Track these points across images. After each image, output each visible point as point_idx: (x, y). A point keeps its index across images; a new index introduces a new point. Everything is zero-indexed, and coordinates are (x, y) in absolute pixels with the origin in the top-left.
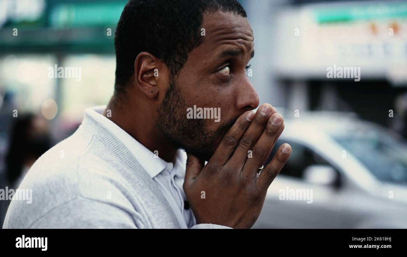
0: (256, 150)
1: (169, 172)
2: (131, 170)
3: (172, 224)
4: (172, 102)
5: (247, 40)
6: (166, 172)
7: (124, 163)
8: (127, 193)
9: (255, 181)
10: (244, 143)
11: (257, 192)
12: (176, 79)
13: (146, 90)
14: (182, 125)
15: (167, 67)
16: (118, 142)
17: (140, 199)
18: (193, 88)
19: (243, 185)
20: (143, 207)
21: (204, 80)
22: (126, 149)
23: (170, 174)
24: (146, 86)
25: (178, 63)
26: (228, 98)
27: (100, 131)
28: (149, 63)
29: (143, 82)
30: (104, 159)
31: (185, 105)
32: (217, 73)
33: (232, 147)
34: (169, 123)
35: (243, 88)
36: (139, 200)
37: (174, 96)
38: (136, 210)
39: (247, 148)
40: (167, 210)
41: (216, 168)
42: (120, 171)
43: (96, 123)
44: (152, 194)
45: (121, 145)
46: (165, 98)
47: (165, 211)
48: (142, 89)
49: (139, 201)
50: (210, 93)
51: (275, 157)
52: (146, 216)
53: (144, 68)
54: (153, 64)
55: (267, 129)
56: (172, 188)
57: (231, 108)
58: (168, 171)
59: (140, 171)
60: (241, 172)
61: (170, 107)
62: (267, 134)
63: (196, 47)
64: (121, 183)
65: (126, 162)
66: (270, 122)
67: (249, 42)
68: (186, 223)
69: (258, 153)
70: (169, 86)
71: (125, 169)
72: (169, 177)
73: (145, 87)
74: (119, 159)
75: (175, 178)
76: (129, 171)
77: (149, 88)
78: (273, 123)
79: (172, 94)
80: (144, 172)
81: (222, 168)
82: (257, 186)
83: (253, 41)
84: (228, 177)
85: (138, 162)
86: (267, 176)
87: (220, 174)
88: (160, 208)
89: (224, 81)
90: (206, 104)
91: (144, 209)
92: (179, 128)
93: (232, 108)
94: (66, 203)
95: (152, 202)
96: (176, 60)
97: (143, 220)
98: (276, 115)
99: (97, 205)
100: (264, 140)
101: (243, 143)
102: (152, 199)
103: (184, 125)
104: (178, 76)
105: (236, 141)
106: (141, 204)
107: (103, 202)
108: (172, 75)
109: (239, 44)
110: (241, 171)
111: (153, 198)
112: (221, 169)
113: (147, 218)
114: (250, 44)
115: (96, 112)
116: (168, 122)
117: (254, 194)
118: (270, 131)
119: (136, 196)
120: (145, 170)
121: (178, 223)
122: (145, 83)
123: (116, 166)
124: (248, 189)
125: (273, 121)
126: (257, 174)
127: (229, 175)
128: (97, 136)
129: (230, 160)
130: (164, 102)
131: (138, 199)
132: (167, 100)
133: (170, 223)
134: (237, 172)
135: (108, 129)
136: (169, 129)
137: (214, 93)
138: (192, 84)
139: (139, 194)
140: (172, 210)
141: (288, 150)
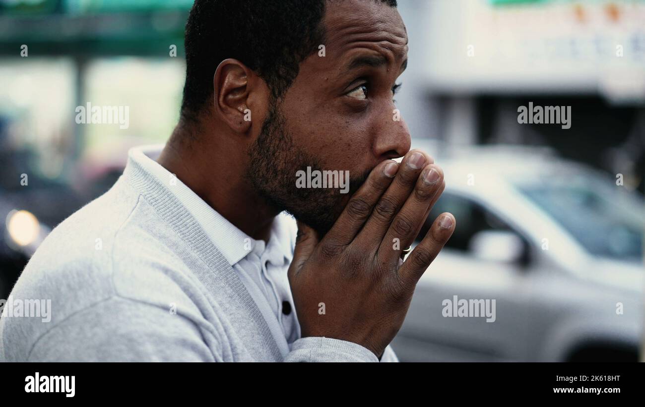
0: (399, 222)
1: (258, 256)
2: (198, 253)
3: (260, 337)
4: (271, 140)
5: (396, 43)
6: (254, 255)
7: (187, 241)
8: (191, 290)
9: (397, 271)
10: (382, 211)
11: (399, 288)
12: (279, 104)
13: (230, 120)
14: (287, 177)
15: (266, 84)
16: (179, 207)
17: (212, 299)
18: (305, 120)
19: (377, 277)
20: (216, 312)
21: (325, 106)
22: (192, 219)
23: (260, 258)
24: (231, 113)
25: (284, 79)
26: (362, 136)
27: (151, 188)
28: (237, 77)
29: (228, 107)
30: (155, 235)
31: (292, 146)
32: (346, 97)
33: (360, 216)
34: (266, 175)
35: (386, 122)
36: (211, 301)
37: (274, 131)
38: (205, 317)
39: (386, 219)
40: (253, 316)
41: (335, 248)
42: (180, 254)
43: (145, 174)
44: (229, 291)
45: (183, 212)
46: (261, 134)
47: (249, 317)
48: (224, 117)
49: (210, 303)
50: (333, 128)
51: (428, 234)
52: (220, 326)
53: (229, 84)
54: (243, 78)
55: (417, 190)
56: (263, 281)
57: (367, 152)
58: (257, 254)
59: (212, 254)
60: (374, 257)
61: (269, 148)
62: (416, 197)
63: (313, 54)
64: (182, 274)
65: (191, 239)
66: (423, 179)
67: (399, 46)
68: (286, 337)
69: (403, 228)
70: (268, 115)
71: (189, 250)
72: (259, 263)
73: (230, 116)
74: (179, 234)
75: (268, 266)
76: (195, 254)
77: (236, 116)
78: (426, 181)
79: (272, 128)
80: (218, 256)
81: (345, 248)
82: (399, 279)
83: (406, 44)
84: (355, 264)
85: (209, 240)
86: (416, 264)
87: (341, 260)
88: (243, 313)
89: (357, 109)
90: (326, 145)
91: (217, 314)
92: (282, 183)
93: (367, 154)
94: (94, 305)
95: (229, 302)
96: (281, 73)
97: (216, 332)
98: (433, 167)
99: (143, 309)
100: (412, 207)
101: (379, 211)
102: (230, 299)
103: (290, 178)
104: (283, 98)
105: (366, 208)
106: (213, 307)
107: (152, 305)
108: (273, 97)
109: (383, 50)
110: (375, 255)
111: (231, 297)
112: (342, 251)
113: (222, 329)
114: (402, 50)
115: (146, 157)
116: (265, 172)
117: (394, 292)
118: (421, 192)
119: (205, 295)
120: (219, 253)
121: (272, 336)
122: (229, 109)
123: (174, 246)
124: (384, 283)
125: (426, 177)
126: (401, 259)
127: (355, 261)
128: (146, 196)
129: (358, 236)
130: (259, 139)
131: (208, 299)
132: (264, 136)
133: (258, 336)
134: (369, 256)
135: (163, 185)
136: (266, 183)
137: (340, 128)
138: (304, 113)
139: (209, 290)
140: (261, 315)
141: (450, 223)
